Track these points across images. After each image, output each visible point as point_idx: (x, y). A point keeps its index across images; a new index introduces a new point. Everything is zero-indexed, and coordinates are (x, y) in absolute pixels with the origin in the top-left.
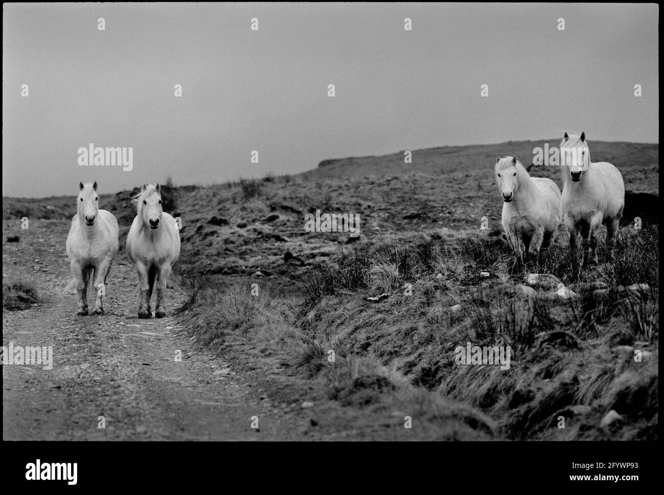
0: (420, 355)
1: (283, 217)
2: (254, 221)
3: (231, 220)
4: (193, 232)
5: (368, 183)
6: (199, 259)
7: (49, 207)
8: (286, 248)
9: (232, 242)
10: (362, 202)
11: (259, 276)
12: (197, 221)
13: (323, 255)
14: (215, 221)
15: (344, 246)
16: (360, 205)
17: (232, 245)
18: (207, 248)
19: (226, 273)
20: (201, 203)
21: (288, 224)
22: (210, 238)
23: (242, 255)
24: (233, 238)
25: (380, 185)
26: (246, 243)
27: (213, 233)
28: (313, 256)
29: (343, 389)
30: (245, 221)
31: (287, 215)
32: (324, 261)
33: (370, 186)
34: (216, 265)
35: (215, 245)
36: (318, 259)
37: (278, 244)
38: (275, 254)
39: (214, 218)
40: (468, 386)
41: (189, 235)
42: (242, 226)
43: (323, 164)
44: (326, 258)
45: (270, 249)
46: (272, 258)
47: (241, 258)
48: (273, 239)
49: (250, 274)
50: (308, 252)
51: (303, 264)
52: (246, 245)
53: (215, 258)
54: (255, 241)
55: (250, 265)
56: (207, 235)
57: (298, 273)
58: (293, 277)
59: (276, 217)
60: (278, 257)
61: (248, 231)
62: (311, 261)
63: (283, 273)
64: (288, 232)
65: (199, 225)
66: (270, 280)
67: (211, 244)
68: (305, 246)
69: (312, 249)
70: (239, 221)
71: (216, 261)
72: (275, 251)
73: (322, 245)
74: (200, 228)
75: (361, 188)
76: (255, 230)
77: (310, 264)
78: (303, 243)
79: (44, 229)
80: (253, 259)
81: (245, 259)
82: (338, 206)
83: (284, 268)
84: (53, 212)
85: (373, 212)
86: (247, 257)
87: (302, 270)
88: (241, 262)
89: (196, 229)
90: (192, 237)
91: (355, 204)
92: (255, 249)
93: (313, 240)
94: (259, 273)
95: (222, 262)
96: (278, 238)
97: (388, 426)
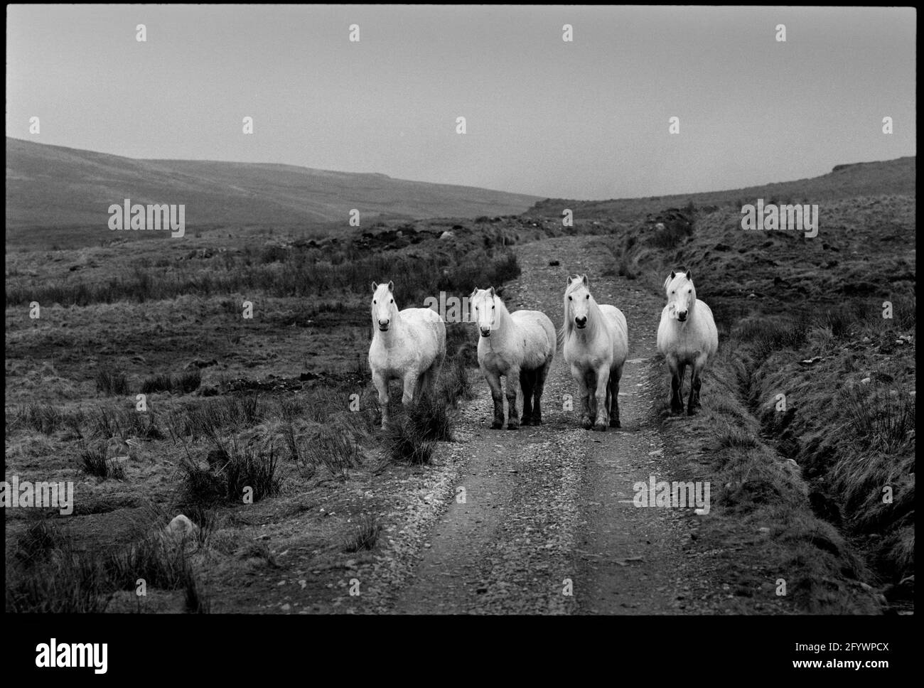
0: (825, 432)
1: (777, 243)
2: (753, 247)
3: (734, 246)
4: (701, 257)
5: (854, 207)
6: (704, 283)
7: (595, 223)
8: (776, 272)
9: (733, 267)
10: (846, 225)
11: (752, 297)
12: (706, 247)
13: (807, 279)
14: (720, 248)
15: (825, 271)
16: (845, 228)
17: (733, 269)
18: (712, 272)
19: (726, 296)
20: (714, 225)
21: (781, 249)
22: (715, 263)
23: (740, 280)
24: (733, 264)
25: (865, 208)
26: (744, 268)
27: (717, 259)
28: (799, 280)
29: (733, 492)
30: (745, 247)
31: (780, 240)
32: (807, 285)
33: (856, 210)
34: (717, 288)
35: (718, 270)
36: (802, 283)
37: (770, 269)
38: (768, 278)
39: (719, 245)
40: (851, 474)
41: (698, 260)
42: (742, 252)
43: (837, 168)
44: (809, 282)
45: (763, 273)
46: (764, 282)
47: (739, 282)
48: (767, 264)
49: (746, 296)
50: (794, 276)
51: (789, 287)
52: (743, 270)
53: (717, 281)
54: (752, 265)
55: (746, 288)
56: (712, 260)
57: (785, 294)
58: (781, 299)
59: (771, 243)
60: (770, 280)
61: (747, 256)
62: (797, 284)
63: (773, 295)
64: (781, 257)
65: (707, 250)
66: (761, 301)
67: (715, 269)
68: (793, 270)
69: (799, 273)
70: (741, 247)
71: (718, 284)
72: (767, 275)
73: (808, 269)
74: (707, 254)
75: (849, 211)
76: (753, 255)
77: (796, 287)
78: (791, 268)
79: (584, 250)
80: (749, 282)
81: (742, 283)
82: (825, 231)
83: (774, 291)
84: (598, 227)
85: (854, 235)
86: (744, 280)
87: (789, 292)
88: (738, 285)
89: (703, 254)
90: (700, 261)
91: (841, 228)
92: (751, 273)
93: (800, 264)
94: (753, 295)
95: (723, 286)
96: (771, 263)
97: (751, 544)
